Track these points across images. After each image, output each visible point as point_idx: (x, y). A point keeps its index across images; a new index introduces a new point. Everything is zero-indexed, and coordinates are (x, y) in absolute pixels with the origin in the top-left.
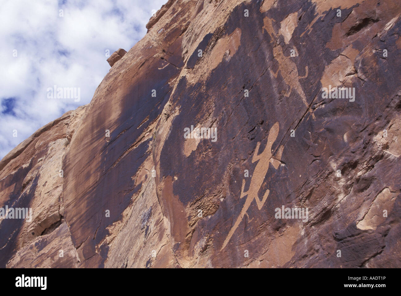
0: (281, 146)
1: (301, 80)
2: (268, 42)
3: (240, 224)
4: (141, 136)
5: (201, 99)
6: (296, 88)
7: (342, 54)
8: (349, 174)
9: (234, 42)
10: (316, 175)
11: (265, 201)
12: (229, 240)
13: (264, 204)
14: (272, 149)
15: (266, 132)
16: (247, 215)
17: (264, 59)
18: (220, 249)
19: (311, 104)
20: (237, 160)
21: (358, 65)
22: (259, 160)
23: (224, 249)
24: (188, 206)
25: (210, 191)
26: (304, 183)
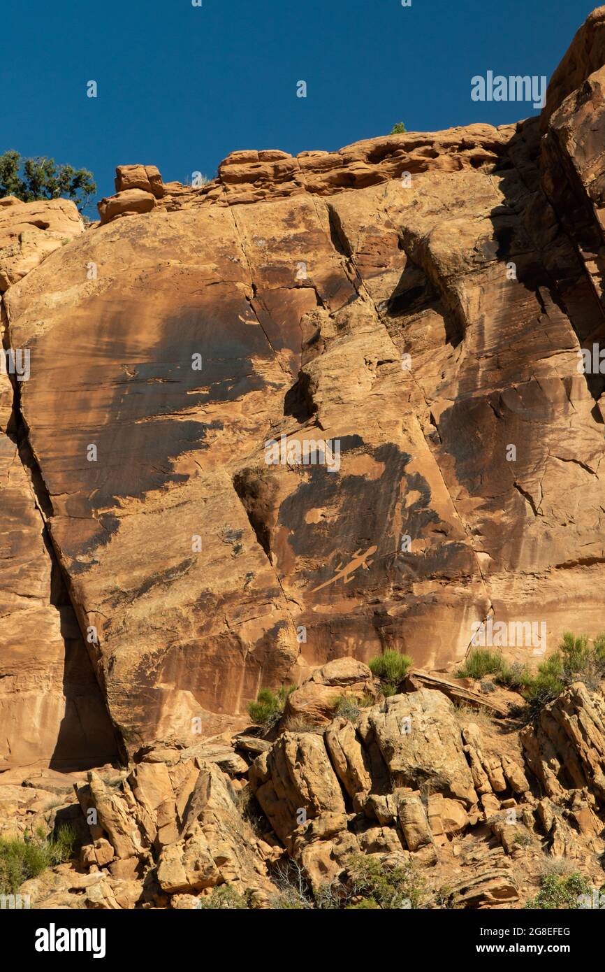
0: (373, 560)
2: (397, 495)
3: (330, 583)
4: (189, 411)
5: (333, 490)
8: (396, 591)
9: (377, 470)
10: (382, 583)
11: (349, 581)
12: (319, 589)
14: (367, 557)
15: (368, 546)
16: (336, 582)
17: (389, 503)
18: (312, 591)
20: (344, 549)
22: (357, 558)
24: (299, 557)
25: (318, 557)
26: (374, 584)
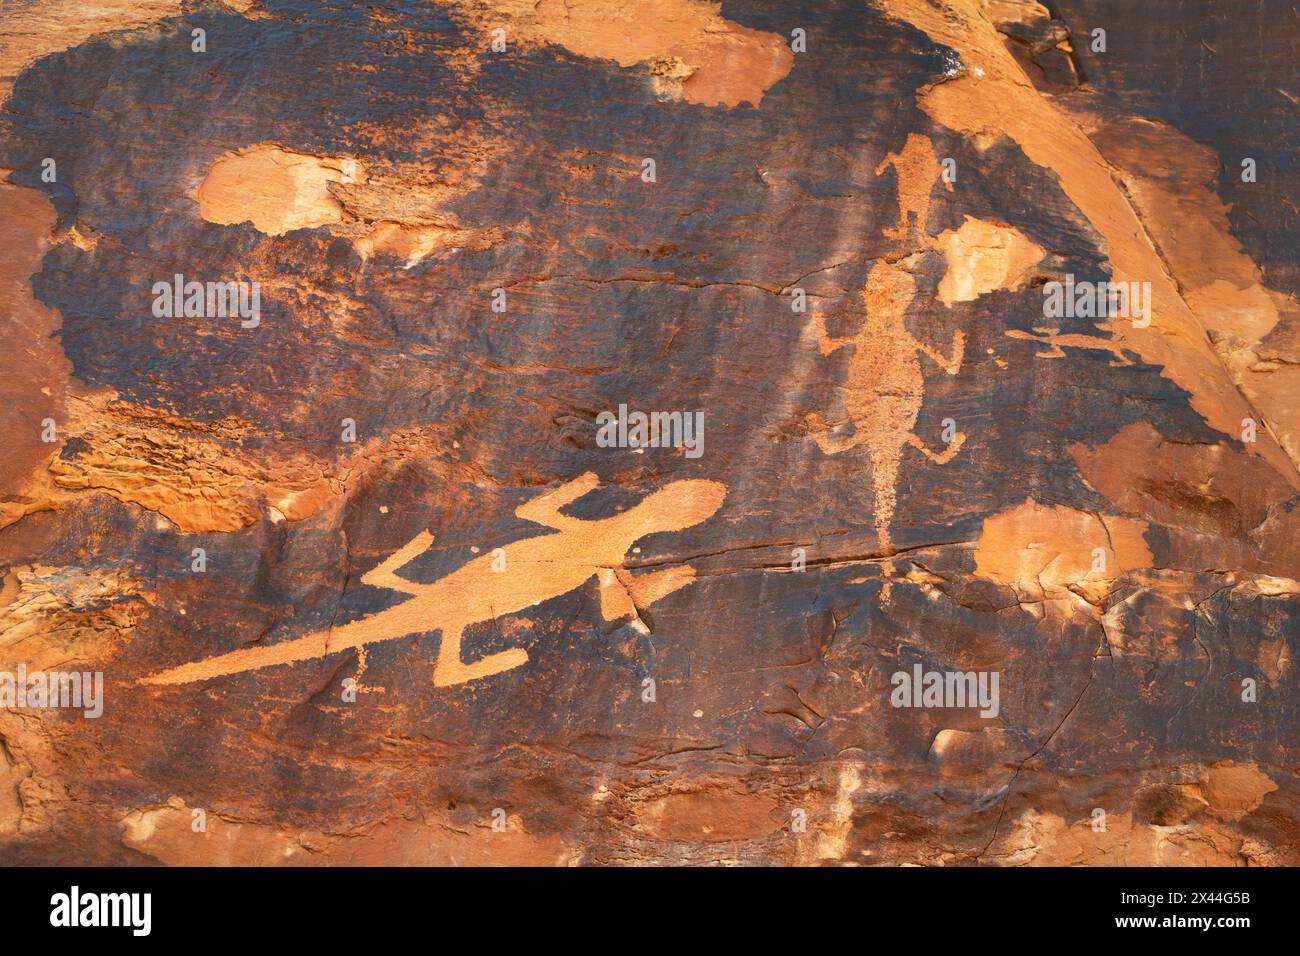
0: (687, 570)
1: (914, 452)
3: (306, 662)
6: (876, 457)
7: (1104, 518)
8: (872, 842)
9: (733, 62)
10: (768, 758)
11: (480, 676)
12: (214, 674)
13: (470, 682)
14: (636, 544)
15: (654, 471)
16: (362, 659)
18: (145, 675)
19: (901, 551)
20: (452, 447)
21: (1125, 596)
22: (556, 531)
23: (164, 688)
24: (99, 400)
25: (250, 444)
26: (694, 745)
